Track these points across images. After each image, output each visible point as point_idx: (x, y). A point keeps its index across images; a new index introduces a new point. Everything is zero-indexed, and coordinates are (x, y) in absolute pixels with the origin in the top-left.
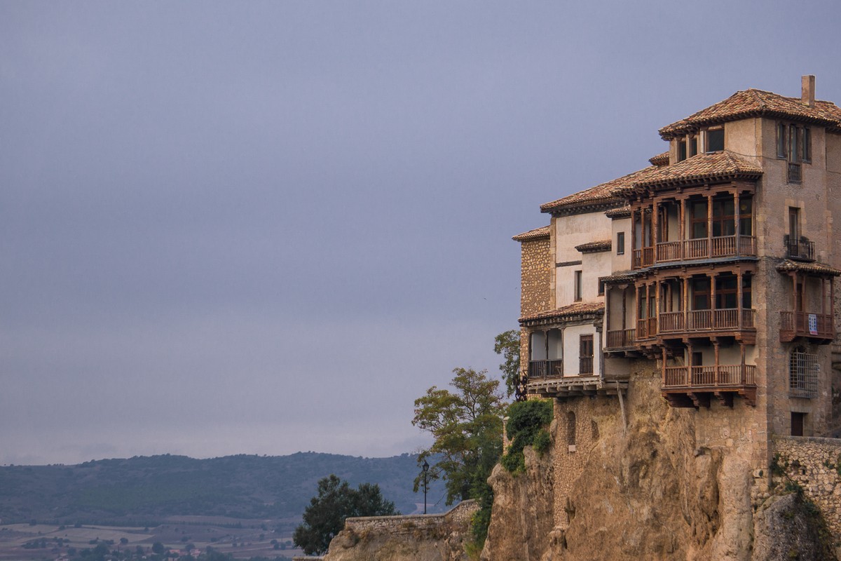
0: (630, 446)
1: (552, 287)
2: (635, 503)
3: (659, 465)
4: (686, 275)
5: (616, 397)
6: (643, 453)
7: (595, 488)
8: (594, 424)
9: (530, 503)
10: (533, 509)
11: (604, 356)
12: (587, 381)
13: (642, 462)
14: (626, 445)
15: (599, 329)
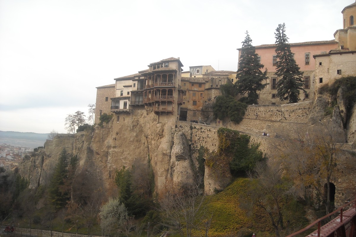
0: (133, 122)
1: (115, 93)
2: (132, 133)
3: (139, 126)
4: (161, 89)
5: (130, 113)
6: (135, 124)
7: (123, 129)
8: (124, 118)
9: (103, 132)
10: (104, 133)
11: (129, 105)
12: (125, 110)
13: (135, 125)
14: (132, 122)
15: (129, 101)
